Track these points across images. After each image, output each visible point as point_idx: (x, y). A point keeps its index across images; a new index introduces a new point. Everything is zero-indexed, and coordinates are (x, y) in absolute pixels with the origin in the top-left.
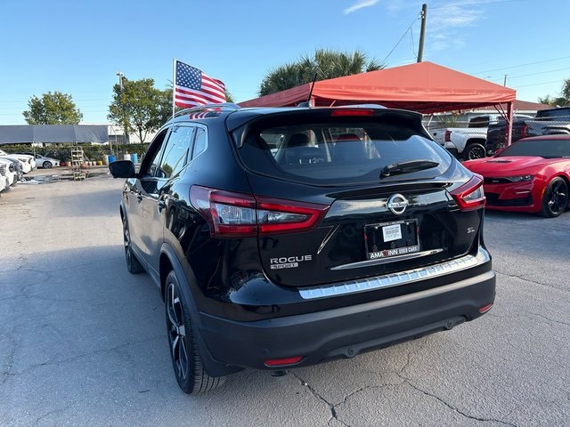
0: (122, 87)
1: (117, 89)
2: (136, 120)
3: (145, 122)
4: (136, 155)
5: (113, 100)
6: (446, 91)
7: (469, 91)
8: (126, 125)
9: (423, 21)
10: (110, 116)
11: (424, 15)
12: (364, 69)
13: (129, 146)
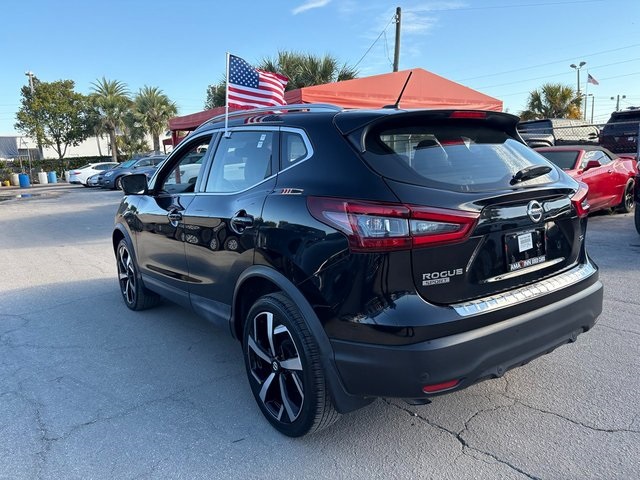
0: (33, 90)
1: (26, 91)
2: (52, 130)
3: (64, 132)
4: (54, 173)
5: (22, 106)
6: (438, 100)
7: (460, 101)
8: (40, 137)
9: (398, 25)
10: (18, 126)
11: (399, 19)
12: (336, 75)
13: (44, 161)
